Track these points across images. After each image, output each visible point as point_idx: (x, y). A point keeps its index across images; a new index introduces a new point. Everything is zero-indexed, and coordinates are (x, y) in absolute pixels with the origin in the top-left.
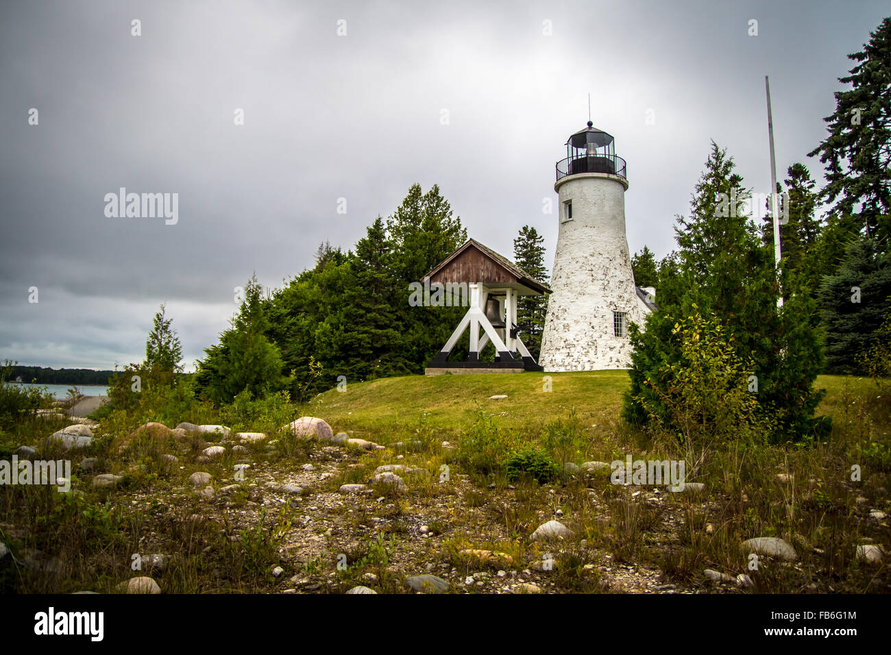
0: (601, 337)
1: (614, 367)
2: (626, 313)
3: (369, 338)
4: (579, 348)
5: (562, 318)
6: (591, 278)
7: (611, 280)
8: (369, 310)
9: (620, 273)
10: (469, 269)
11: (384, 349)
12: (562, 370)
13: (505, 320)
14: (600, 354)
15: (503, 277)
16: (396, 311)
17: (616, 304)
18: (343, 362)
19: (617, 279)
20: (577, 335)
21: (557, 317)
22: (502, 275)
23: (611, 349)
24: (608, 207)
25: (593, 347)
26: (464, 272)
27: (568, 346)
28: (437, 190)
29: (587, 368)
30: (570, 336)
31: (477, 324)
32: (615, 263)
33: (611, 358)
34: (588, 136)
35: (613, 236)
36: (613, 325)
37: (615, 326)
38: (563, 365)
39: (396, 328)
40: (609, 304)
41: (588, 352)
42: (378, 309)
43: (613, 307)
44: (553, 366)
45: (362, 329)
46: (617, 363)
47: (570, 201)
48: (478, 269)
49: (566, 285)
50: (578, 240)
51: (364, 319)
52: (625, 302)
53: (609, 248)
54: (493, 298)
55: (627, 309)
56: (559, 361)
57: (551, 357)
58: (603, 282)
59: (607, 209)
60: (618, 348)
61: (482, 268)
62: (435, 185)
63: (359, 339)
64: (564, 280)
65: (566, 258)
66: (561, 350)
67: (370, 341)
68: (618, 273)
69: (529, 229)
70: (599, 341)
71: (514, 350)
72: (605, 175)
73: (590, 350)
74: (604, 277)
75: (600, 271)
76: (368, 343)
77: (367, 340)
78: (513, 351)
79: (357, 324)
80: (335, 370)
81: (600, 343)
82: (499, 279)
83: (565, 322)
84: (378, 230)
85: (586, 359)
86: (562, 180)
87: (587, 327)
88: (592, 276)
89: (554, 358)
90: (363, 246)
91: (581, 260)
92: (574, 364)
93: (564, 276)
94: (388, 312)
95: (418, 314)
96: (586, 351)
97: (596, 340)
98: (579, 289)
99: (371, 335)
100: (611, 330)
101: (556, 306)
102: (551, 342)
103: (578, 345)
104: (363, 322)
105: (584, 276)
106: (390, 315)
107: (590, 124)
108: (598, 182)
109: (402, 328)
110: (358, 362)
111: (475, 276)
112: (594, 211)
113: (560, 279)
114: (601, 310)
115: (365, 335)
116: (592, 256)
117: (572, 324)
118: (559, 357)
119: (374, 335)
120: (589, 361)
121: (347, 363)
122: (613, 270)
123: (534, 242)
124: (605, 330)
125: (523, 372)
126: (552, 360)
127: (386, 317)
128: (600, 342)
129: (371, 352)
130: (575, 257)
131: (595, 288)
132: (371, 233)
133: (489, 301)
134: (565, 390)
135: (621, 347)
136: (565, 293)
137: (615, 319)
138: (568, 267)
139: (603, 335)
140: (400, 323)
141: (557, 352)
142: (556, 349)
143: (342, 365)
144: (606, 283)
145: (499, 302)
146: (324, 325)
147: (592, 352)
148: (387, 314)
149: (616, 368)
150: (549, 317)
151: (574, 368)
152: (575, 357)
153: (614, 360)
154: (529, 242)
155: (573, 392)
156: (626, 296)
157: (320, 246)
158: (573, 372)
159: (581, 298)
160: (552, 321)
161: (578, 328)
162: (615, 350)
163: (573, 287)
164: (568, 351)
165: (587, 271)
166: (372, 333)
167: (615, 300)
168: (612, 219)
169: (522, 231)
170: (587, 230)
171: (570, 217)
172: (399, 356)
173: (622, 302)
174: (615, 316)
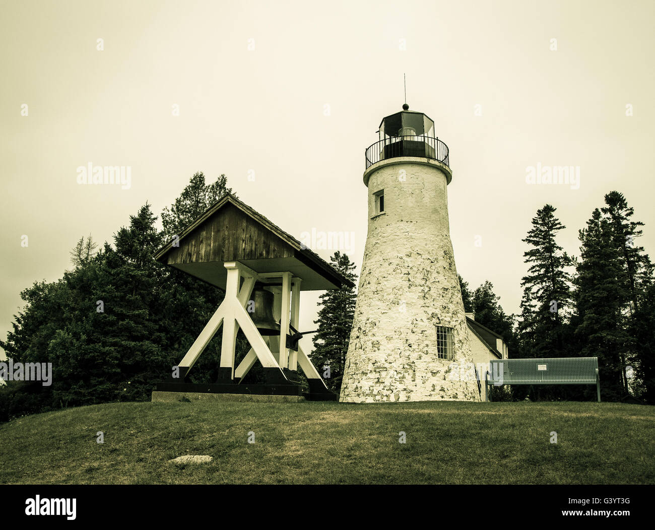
0: (420, 358)
1: (437, 398)
2: (451, 329)
3: (118, 352)
4: (392, 372)
5: (370, 334)
6: (407, 284)
7: (433, 286)
8: (122, 317)
9: (443, 278)
10: (224, 239)
11: (138, 367)
12: (370, 400)
13: (280, 322)
14: (419, 381)
15: (274, 250)
16: (160, 320)
17: (439, 316)
18: (81, 382)
19: (440, 286)
20: (389, 355)
21: (365, 333)
22: (272, 246)
23: (434, 374)
24: (428, 198)
25: (411, 372)
26: (217, 244)
27: (378, 369)
28: (224, 180)
29: (403, 399)
30: (380, 357)
31: (233, 324)
32: (438, 265)
33: (434, 386)
34: (404, 117)
35: (436, 233)
36: (436, 343)
37: (438, 345)
38: (371, 394)
39: (157, 341)
40: (430, 315)
41: (404, 377)
42: (134, 315)
43: (435, 320)
44: (358, 395)
45: (111, 340)
46: (442, 393)
47: (382, 191)
48: (237, 239)
49: (376, 292)
50: (391, 237)
51: (115, 328)
52: (450, 315)
53: (430, 247)
54: (265, 288)
55: (453, 324)
56: (366, 388)
57: (356, 383)
58: (422, 288)
59: (427, 200)
60: (442, 373)
61: (243, 236)
62: (223, 176)
63: (104, 353)
64: (373, 287)
65: (376, 259)
66: (369, 375)
67: (119, 356)
68: (441, 278)
69: (341, 255)
70: (418, 363)
71: (294, 368)
72: (424, 160)
73: (406, 374)
74: (423, 282)
75: (418, 275)
76: (116, 358)
77: (114, 354)
78: (291, 369)
79: (106, 334)
80: (70, 393)
81: (418, 366)
82: (268, 253)
83: (374, 339)
84: (144, 220)
85: (401, 387)
86: (373, 167)
87: (401, 345)
88: (409, 280)
89: (359, 385)
90: (123, 238)
91: (395, 262)
92: (385, 392)
93: (373, 281)
94: (147, 320)
95: (187, 324)
96: (401, 375)
97: (413, 363)
98: (392, 297)
99: (121, 349)
100: (433, 350)
101: (363, 318)
102: (356, 364)
103: (391, 368)
104: (114, 331)
105: (398, 281)
106: (151, 324)
107: (406, 107)
108: (416, 169)
109: (165, 342)
110: (101, 383)
111: (232, 249)
112: (411, 202)
113: (368, 286)
114: (420, 323)
115: (112, 348)
116: (409, 256)
117: (384, 342)
118: (366, 384)
119: (126, 348)
120: (405, 389)
121: (88, 385)
122: (435, 275)
123: (347, 268)
124: (426, 349)
125: (302, 401)
126: (357, 388)
127: (145, 326)
128: (420, 365)
129: (119, 370)
130: (388, 258)
131: (413, 295)
132: (135, 221)
133: (257, 292)
134: (357, 446)
135: (446, 372)
136: (375, 302)
137: (438, 336)
138: (378, 271)
139: (424, 356)
140: (163, 335)
141: (364, 377)
142: (363, 373)
143: (81, 387)
144: (427, 289)
145: (272, 295)
146: (62, 334)
147: (409, 377)
148: (146, 323)
149: (441, 399)
150: (354, 333)
151: (385, 399)
152: (387, 383)
153: (438, 388)
154: (341, 269)
155: (379, 457)
156: (452, 307)
157: (79, 241)
158: (383, 404)
159: (395, 308)
160: (358, 337)
161: (391, 346)
162: (438, 375)
163: (385, 294)
164: (377, 375)
165: (402, 275)
166: (122, 346)
167: (438, 311)
168: (433, 213)
169: (334, 256)
170: (402, 225)
171: (382, 210)
172: (158, 377)
173: (447, 315)
174: (438, 331)
